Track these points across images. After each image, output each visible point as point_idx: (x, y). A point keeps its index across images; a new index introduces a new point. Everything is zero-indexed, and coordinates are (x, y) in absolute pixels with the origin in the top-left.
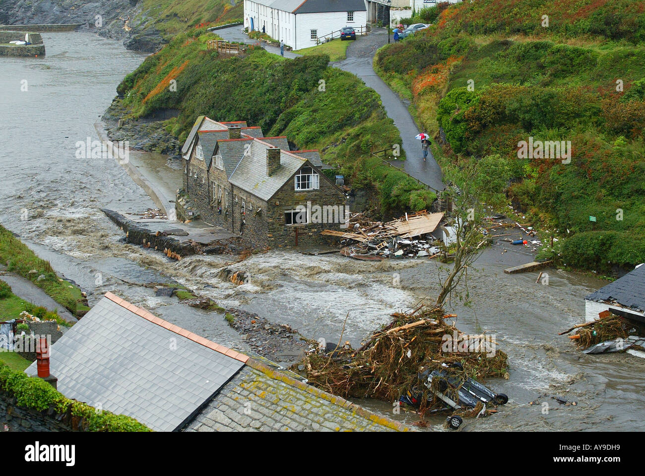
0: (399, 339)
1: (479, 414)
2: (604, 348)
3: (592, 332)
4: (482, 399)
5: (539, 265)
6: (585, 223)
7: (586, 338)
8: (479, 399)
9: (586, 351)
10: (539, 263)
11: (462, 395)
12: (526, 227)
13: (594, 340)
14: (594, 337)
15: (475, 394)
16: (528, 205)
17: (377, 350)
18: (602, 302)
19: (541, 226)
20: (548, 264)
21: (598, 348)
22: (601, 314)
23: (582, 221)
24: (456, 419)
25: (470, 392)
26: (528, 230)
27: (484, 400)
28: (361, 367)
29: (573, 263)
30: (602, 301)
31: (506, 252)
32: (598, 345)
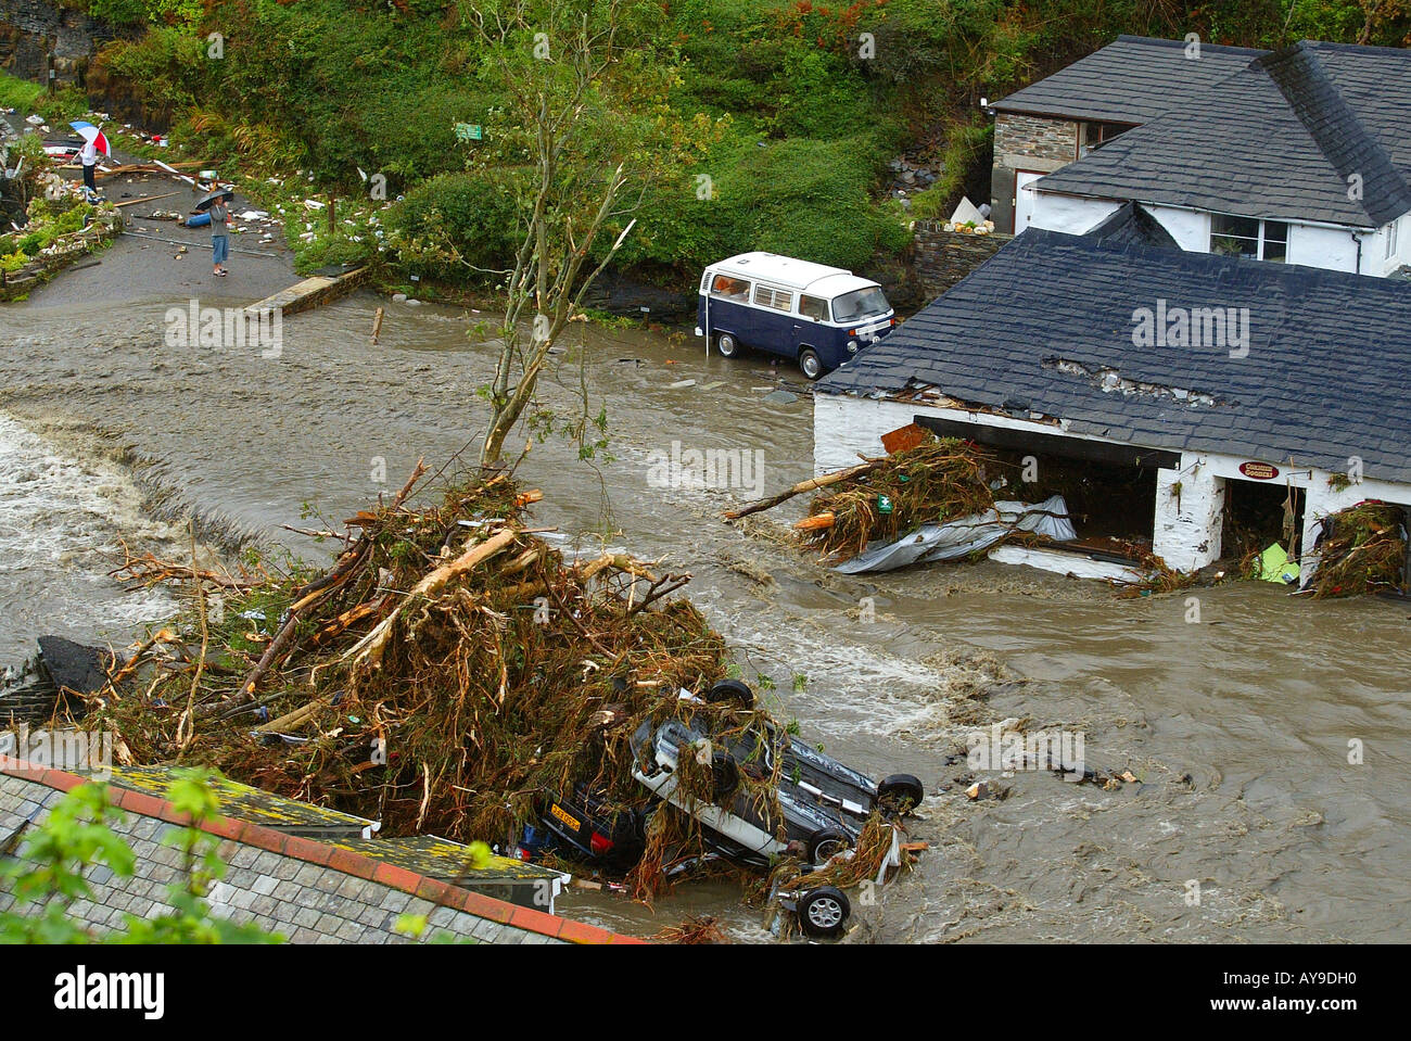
0: (482, 612)
1: (883, 868)
2: (920, 550)
3: (874, 502)
4: (848, 805)
5: (334, 285)
6: (437, 147)
7: (857, 521)
8: (838, 806)
9: (852, 564)
10: (333, 281)
11: (788, 801)
12: (194, 173)
13: (885, 528)
14: (883, 518)
15: (818, 792)
16: (173, 103)
17: (383, 663)
18: (887, 399)
19: (245, 165)
20: (355, 279)
21: (904, 553)
22: (889, 440)
23: (422, 142)
24: (829, 902)
25: (802, 784)
26: (204, 182)
27: (857, 808)
28: (335, 733)
29: (441, 274)
30: (883, 394)
31: (186, 252)
32: (903, 543)
